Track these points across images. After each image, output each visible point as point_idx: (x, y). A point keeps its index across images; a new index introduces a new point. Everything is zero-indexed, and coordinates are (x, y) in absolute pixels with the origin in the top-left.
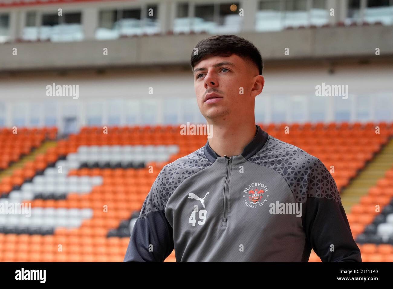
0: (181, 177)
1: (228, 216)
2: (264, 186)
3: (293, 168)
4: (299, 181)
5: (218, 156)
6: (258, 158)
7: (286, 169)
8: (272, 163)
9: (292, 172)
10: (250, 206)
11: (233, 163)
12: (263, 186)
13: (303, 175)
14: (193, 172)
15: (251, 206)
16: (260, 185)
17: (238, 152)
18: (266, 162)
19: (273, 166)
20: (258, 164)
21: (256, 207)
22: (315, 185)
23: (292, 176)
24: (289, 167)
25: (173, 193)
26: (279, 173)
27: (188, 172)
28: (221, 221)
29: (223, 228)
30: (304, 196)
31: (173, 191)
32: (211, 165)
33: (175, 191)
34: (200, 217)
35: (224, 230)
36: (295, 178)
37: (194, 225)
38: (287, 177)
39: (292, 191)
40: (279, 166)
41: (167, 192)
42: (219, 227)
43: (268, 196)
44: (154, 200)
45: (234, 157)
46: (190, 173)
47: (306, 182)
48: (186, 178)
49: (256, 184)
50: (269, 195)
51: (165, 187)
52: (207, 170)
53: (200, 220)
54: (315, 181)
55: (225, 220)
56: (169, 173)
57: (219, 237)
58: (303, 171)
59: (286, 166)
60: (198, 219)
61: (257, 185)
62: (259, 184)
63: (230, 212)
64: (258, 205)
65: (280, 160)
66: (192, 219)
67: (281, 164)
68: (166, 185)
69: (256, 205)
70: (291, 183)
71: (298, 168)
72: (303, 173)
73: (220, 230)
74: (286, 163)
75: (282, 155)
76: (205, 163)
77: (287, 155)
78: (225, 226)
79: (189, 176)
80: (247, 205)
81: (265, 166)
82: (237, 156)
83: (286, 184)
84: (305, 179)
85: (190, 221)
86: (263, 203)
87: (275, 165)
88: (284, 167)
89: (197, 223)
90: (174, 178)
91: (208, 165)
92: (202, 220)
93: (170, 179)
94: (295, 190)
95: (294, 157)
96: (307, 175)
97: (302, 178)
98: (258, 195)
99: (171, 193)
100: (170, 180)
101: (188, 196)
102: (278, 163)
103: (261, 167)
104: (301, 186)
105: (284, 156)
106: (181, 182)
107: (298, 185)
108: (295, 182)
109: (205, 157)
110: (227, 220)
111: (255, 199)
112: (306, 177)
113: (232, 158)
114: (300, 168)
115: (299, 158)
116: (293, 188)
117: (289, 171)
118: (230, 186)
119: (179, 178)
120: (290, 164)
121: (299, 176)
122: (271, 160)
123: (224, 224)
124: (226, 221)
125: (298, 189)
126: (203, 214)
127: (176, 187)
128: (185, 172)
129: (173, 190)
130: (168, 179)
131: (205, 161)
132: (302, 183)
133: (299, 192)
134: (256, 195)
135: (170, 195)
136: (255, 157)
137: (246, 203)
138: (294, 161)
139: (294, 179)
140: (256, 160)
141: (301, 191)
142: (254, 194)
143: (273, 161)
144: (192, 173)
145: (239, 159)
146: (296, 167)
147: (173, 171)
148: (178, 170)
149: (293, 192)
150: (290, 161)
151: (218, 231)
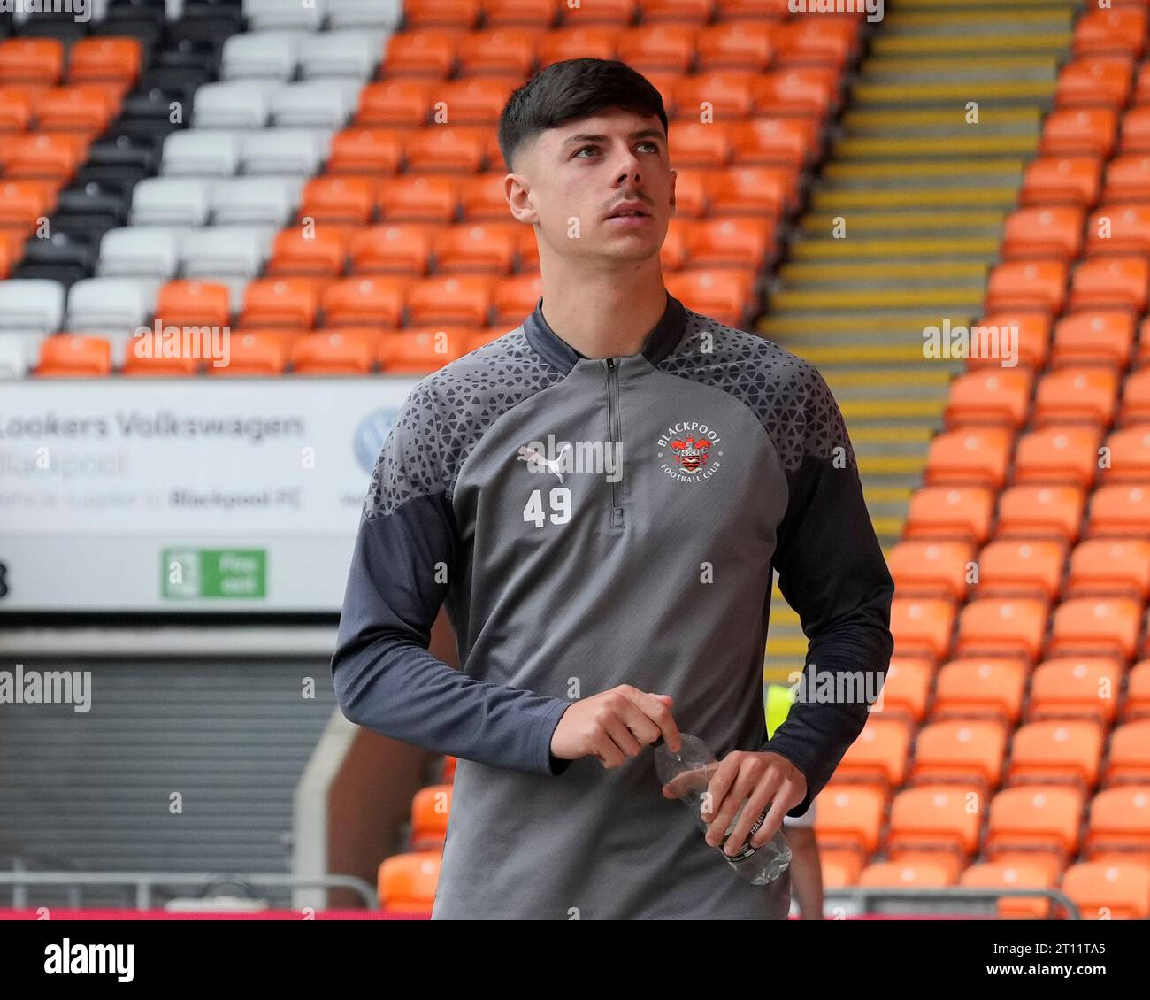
0: (489, 410)
1: (625, 502)
2: (709, 430)
3: (770, 389)
4: (785, 418)
5: (580, 356)
6: (681, 363)
7: (753, 390)
8: (718, 375)
9: (770, 398)
10: (681, 478)
11: (622, 374)
12: (704, 429)
13: (793, 403)
14: (518, 398)
15: (683, 479)
16: (697, 429)
17: (632, 348)
18: (701, 373)
19: (721, 383)
20: (684, 376)
21: (696, 480)
22: (816, 428)
23: (771, 407)
24: (761, 386)
25: (471, 449)
26: (740, 398)
27: (505, 399)
28: (607, 513)
29: (616, 531)
30: (797, 454)
31: (471, 446)
32: (562, 378)
33: (479, 445)
34: (555, 505)
35: (619, 536)
36: (778, 412)
37: (540, 524)
38: (760, 410)
39: (774, 443)
40: (735, 382)
41: (457, 448)
42: (604, 528)
43: (720, 453)
44: (410, 469)
45: (623, 361)
46: (510, 400)
47: (803, 421)
48: (502, 412)
49: (686, 426)
50: (724, 452)
51: (450, 437)
52: (555, 393)
53: (555, 512)
54: (816, 420)
55: (618, 512)
56: (452, 400)
57: (608, 552)
58: (793, 394)
59: (752, 382)
60: (549, 511)
61: (691, 427)
62: (695, 425)
63: (629, 494)
64: (701, 477)
65: (734, 368)
66: (533, 511)
67: (739, 378)
68: (452, 430)
69: (696, 474)
70: (769, 424)
71: (782, 387)
72: (793, 401)
73: (607, 536)
74: (751, 374)
75: (736, 356)
76: (544, 374)
77: (747, 355)
78: (622, 526)
79: (509, 408)
80: (673, 475)
81: (701, 381)
82: (631, 357)
83: (758, 427)
84: (800, 414)
85: (528, 517)
86: (711, 472)
87: (723, 380)
88: (748, 385)
89: (547, 521)
90: (469, 414)
91: (553, 379)
92: (561, 513)
93: (457, 415)
94: (778, 440)
95: (765, 360)
96: (803, 403)
97: (793, 413)
98: (696, 452)
99: (467, 449)
100: (461, 419)
101: (516, 454)
102: (731, 376)
103: (691, 384)
104: (792, 430)
105: (740, 358)
106: (491, 422)
107: (785, 427)
108: (777, 420)
109: (539, 358)
110: (622, 511)
111: (691, 461)
112: (801, 409)
113: (618, 363)
114: (786, 389)
115: (777, 365)
116: (774, 434)
117: (762, 394)
118: (623, 429)
119: (485, 413)
120: (761, 377)
121: (785, 407)
122: (713, 367)
123: (617, 521)
124: (622, 514)
125: (785, 438)
126: (561, 499)
127: (479, 436)
128: (497, 399)
129: (471, 442)
130: (453, 416)
131: (544, 368)
132: (792, 423)
133: (787, 444)
134: (690, 451)
135: (466, 454)
136: (672, 359)
137: (668, 471)
138: (768, 371)
139: (775, 415)
140: (675, 368)
141: (791, 443)
142: (686, 448)
143: (718, 370)
144: (515, 400)
145: (638, 364)
146: (777, 384)
147: (459, 395)
148: (474, 393)
149: (776, 444)
150: (758, 370)
151: (602, 538)
